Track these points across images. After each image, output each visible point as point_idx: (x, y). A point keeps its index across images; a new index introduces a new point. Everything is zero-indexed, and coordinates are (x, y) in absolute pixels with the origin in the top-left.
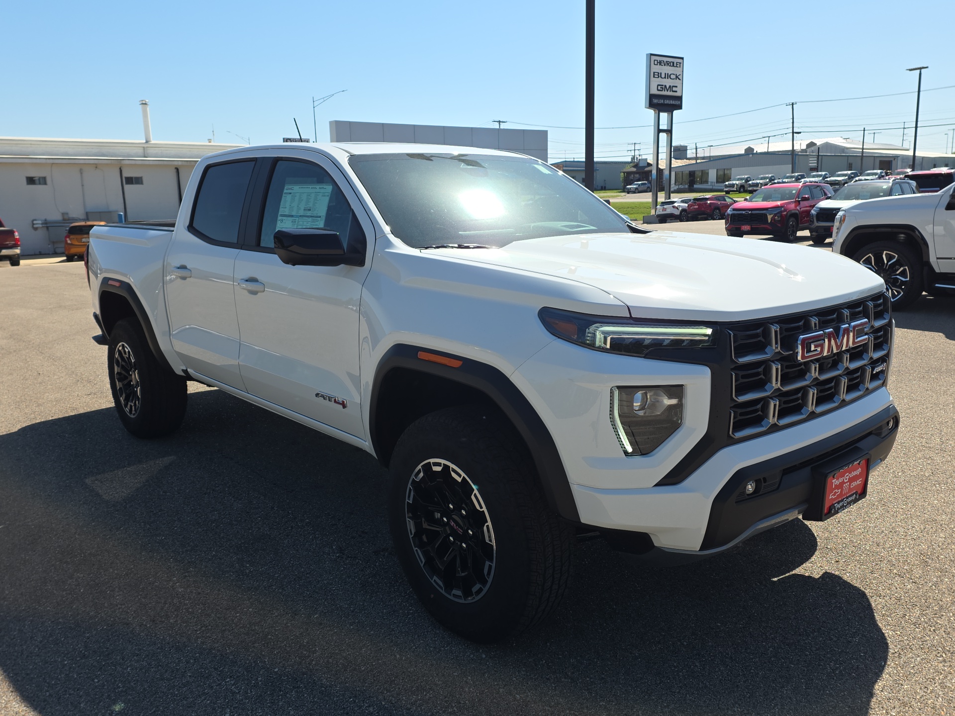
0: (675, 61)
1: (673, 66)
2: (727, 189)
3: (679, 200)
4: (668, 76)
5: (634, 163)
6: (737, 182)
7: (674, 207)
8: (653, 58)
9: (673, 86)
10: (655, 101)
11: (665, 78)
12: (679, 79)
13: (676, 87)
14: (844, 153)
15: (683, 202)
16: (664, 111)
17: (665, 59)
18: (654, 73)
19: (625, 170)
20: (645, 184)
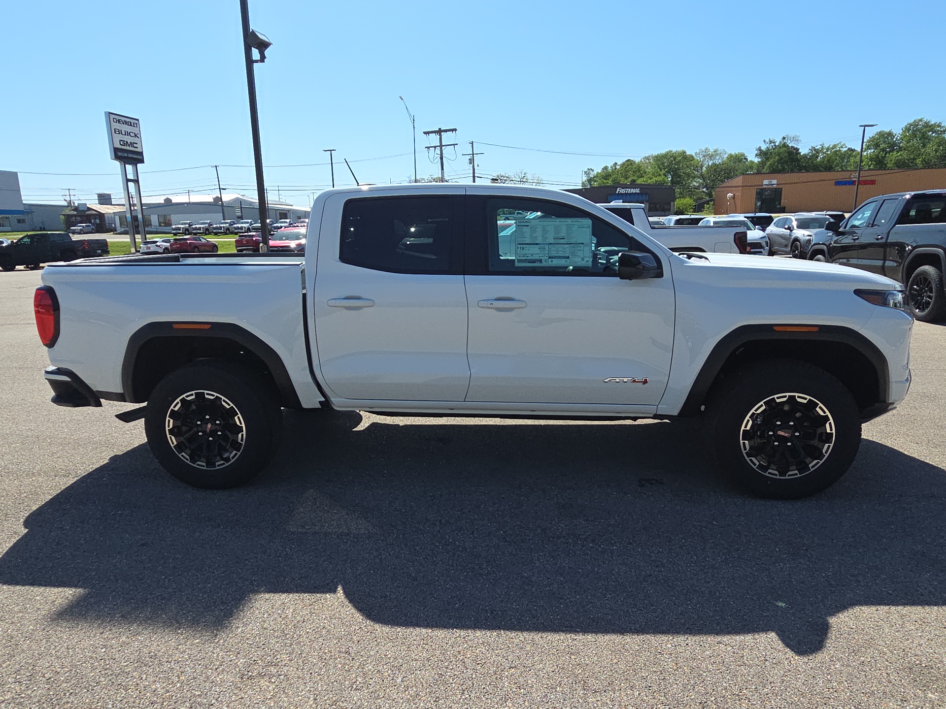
0: (133, 121)
1: (131, 125)
2: (174, 232)
3: (161, 241)
4: (129, 134)
5: (72, 207)
6: (182, 226)
7: (157, 246)
8: (112, 116)
9: (134, 143)
10: (120, 154)
11: (125, 135)
12: (138, 137)
13: (137, 144)
14: (251, 206)
15: (163, 241)
16: (129, 164)
17: (123, 119)
18: (115, 129)
19: (63, 213)
20: (89, 226)
